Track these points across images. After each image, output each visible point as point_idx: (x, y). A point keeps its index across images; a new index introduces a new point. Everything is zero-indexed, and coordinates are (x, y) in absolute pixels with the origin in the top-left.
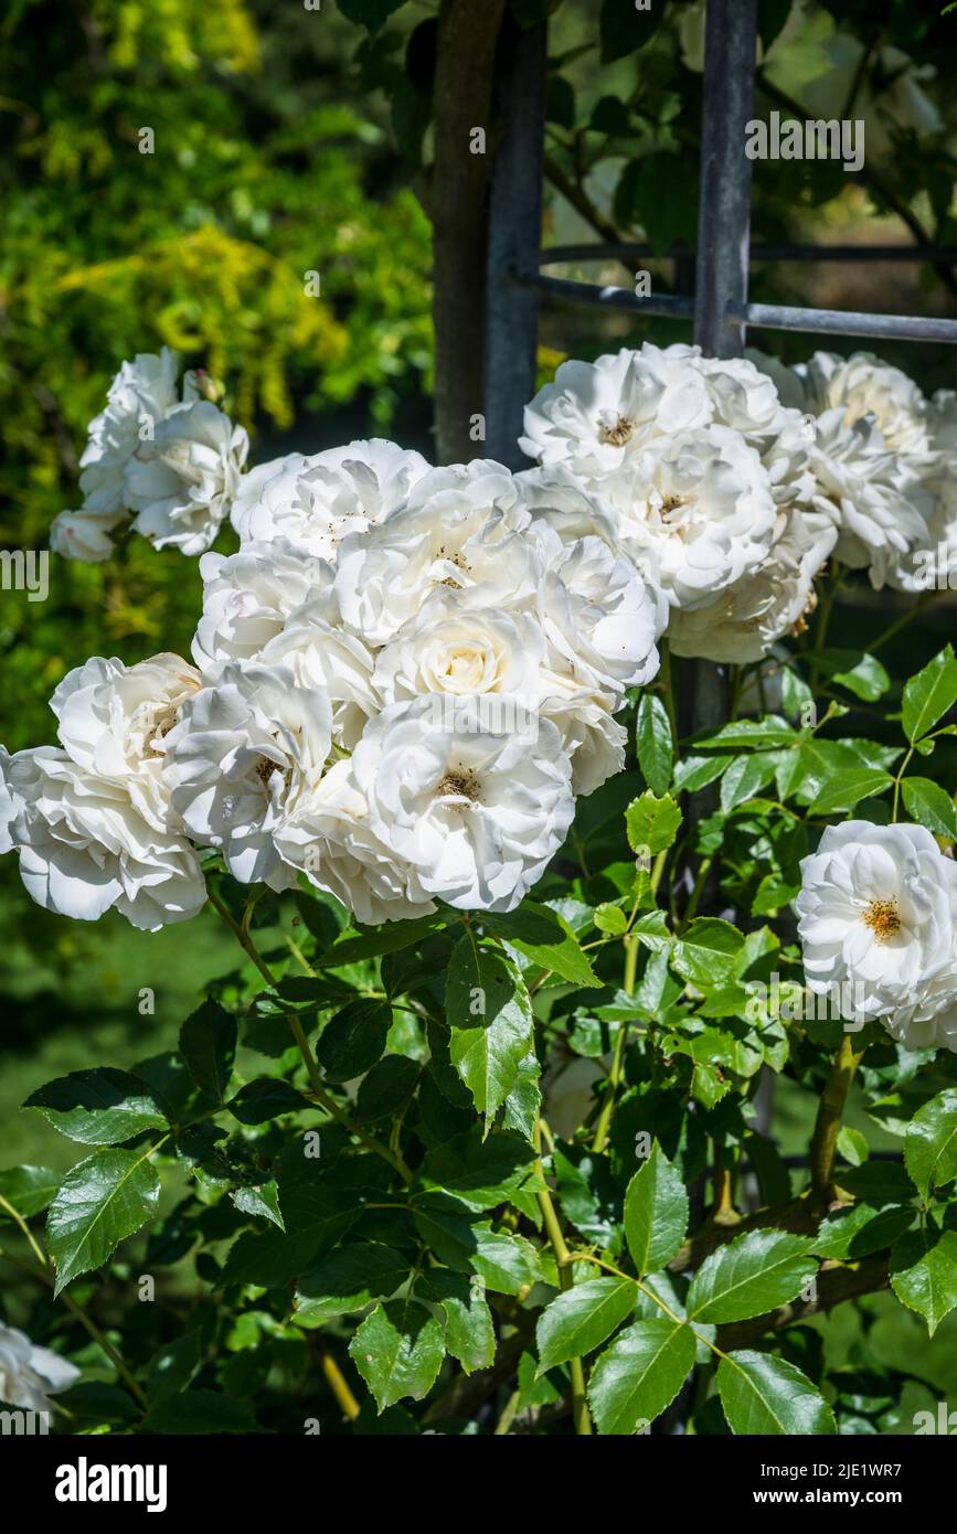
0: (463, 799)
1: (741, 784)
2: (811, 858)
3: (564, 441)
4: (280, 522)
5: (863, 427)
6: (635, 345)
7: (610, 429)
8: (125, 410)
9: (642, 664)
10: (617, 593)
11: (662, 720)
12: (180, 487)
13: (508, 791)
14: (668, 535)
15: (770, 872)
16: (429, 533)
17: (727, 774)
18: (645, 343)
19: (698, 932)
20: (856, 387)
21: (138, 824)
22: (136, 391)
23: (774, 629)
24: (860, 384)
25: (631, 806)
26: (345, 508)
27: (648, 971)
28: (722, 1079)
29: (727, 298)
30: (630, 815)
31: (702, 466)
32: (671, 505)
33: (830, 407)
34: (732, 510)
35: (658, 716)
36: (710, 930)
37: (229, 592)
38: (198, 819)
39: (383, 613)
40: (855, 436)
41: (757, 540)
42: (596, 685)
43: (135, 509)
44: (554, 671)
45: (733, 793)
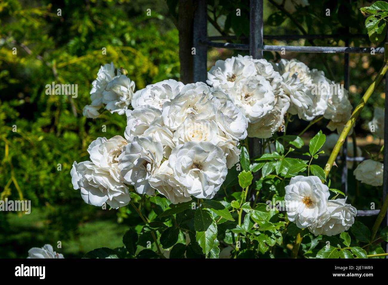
0: (198, 170)
1: (267, 170)
2: (288, 186)
3: (218, 81)
4: (146, 101)
5: (295, 76)
6: (236, 55)
7: (230, 77)
8: (102, 78)
9: (243, 134)
10: (236, 116)
11: (246, 153)
12: (117, 97)
13: (210, 167)
14: (246, 104)
15: (275, 193)
16: (186, 101)
17: (264, 167)
18: (239, 55)
19: (258, 207)
20: (292, 67)
21: (112, 180)
22: (105, 73)
23: (274, 129)
24: (293, 67)
25: (239, 174)
26: (163, 97)
27: (245, 220)
28: (266, 246)
29: (258, 44)
30: (239, 177)
31: (255, 86)
32: (247, 96)
33: (286, 72)
34: (263, 97)
35: (245, 152)
36: (262, 207)
37: (134, 119)
38: (128, 178)
39: (175, 122)
40: (293, 79)
41: (270, 104)
42: (232, 139)
43: (105, 104)
44: (221, 136)
45: (265, 172)
